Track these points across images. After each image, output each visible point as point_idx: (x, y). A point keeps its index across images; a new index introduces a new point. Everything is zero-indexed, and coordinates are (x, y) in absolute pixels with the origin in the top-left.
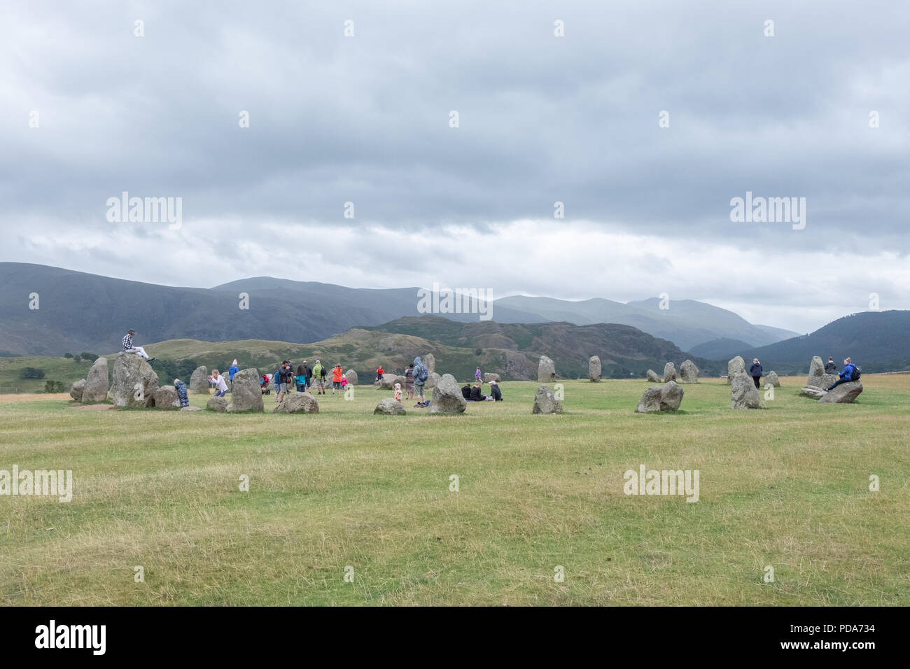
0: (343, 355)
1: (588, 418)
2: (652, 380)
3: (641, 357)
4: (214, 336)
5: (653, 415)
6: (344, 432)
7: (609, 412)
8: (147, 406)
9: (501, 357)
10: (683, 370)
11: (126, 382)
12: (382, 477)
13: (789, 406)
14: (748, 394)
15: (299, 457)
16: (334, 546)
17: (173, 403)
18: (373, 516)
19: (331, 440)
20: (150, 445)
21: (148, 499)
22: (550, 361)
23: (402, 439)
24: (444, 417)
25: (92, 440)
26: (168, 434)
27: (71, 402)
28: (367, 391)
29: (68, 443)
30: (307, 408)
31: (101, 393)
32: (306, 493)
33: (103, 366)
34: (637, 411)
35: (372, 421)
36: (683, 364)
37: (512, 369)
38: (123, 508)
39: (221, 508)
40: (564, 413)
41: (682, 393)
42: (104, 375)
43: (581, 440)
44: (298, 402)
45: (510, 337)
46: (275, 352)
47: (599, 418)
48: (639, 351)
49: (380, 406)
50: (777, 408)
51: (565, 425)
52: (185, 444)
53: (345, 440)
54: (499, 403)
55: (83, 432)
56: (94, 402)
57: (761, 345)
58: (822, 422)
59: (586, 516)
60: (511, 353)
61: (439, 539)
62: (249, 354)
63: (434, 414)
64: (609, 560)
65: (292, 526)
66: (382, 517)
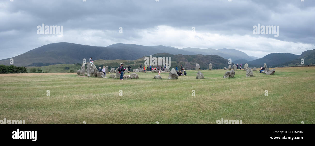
0: (142, 63)
1: (211, 80)
2: (225, 70)
3: (221, 64)
4: (107, 59)
5: (228, 79)
6: (146, 84)
7: (216, 78)
8: (95, 76)
9: (184, 64)
10: (233, 67)
11: (90, 70)
12: (160, 96)
13: (259, 76)
14: (250, 73)
15: (136, 91)
16: (152, 115)
17: (101, 76)
18: (161, 107)
19: (143, 86)
20: (98, 86)
21: (102, 100)
22: (199, 65)
23: (163, 86)
24: (173, 80)
25: (84, 84)
26: (102, 84)
27: (77, 75)
28: (150, 73)
29: (79, 85)
30: (136, 77)
31: (84, 73)
32: (140, 100)
33: (84, 66)
34: (223, 78)
35: (154, 81)
36: (233, 66)
37: (187, 67)
38: (96, 102)
39: (119, 104)
40: (205, 79)
41: (235, 73)
42: (85, 68)
43: (211, 85)
44: (133, 76)
45: (186, 59)
46: (124, 63)
47: (214, 80)
48: (220, 62)
49: (155, 77)
50: (257, 76)
51: (206, 82)
52: (107, 86)
53: (147, 86)
54: (186, 76)
55: (82, 82)
56: (82, 75)
57: (250, 61)
58: (268, 79)
59: (217, 106)
60: (187, 63)
61: (180, 113)
62: (118, 63)
63: (170, 79)
64: (227, 117)
65: (139, 110)
66: (163, 107)
